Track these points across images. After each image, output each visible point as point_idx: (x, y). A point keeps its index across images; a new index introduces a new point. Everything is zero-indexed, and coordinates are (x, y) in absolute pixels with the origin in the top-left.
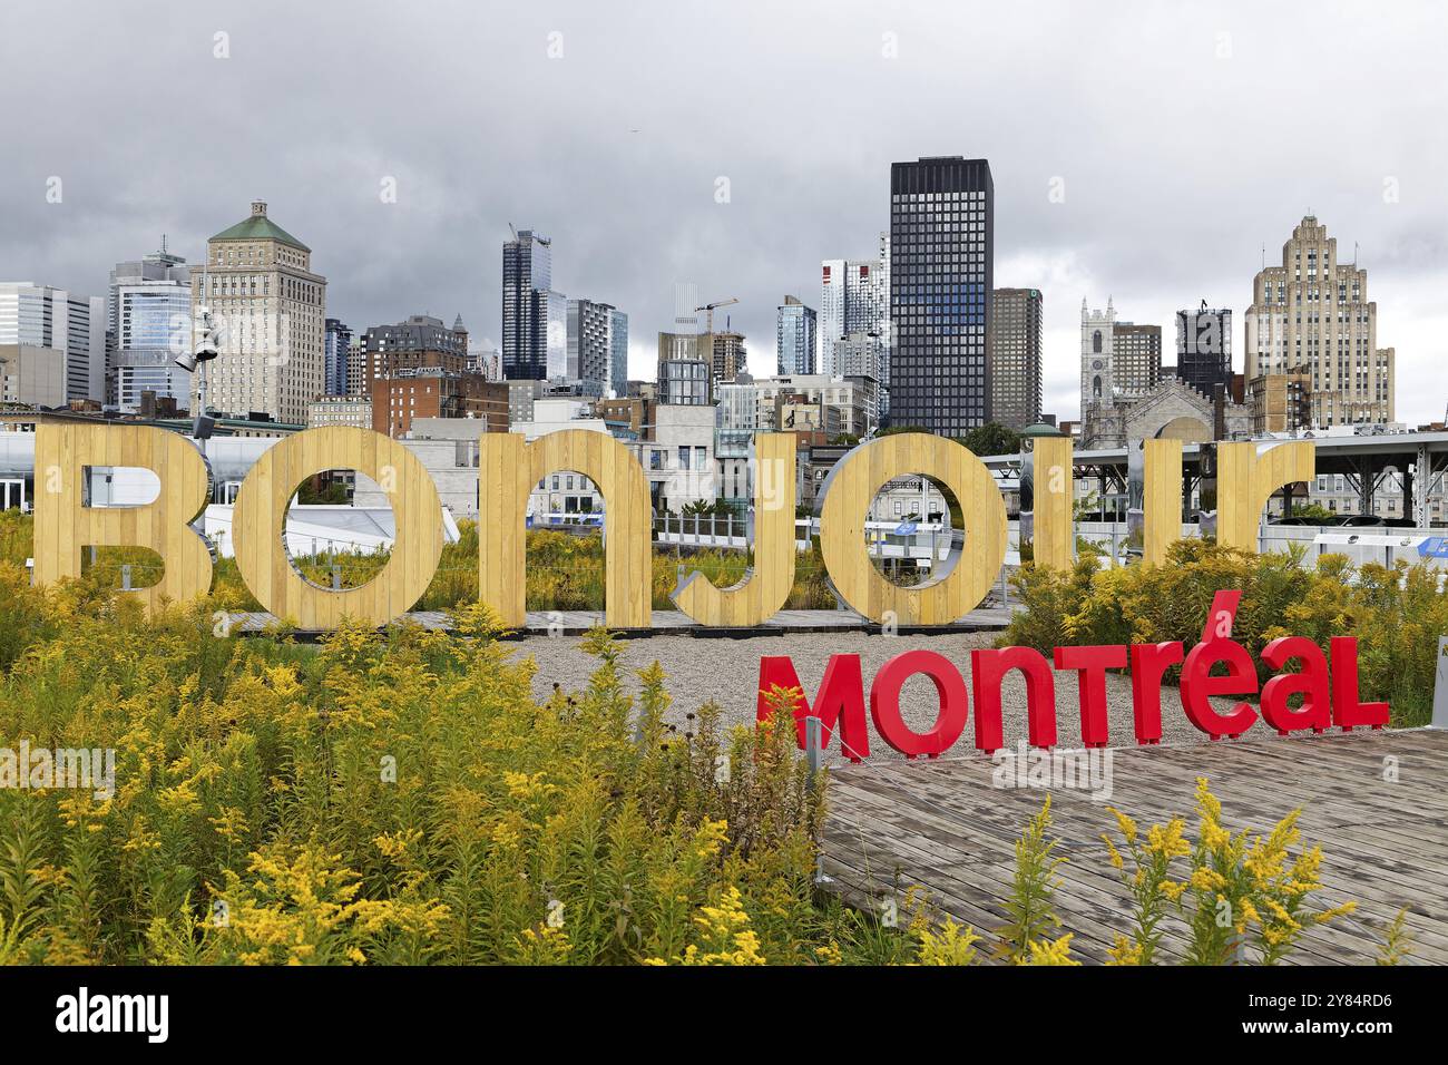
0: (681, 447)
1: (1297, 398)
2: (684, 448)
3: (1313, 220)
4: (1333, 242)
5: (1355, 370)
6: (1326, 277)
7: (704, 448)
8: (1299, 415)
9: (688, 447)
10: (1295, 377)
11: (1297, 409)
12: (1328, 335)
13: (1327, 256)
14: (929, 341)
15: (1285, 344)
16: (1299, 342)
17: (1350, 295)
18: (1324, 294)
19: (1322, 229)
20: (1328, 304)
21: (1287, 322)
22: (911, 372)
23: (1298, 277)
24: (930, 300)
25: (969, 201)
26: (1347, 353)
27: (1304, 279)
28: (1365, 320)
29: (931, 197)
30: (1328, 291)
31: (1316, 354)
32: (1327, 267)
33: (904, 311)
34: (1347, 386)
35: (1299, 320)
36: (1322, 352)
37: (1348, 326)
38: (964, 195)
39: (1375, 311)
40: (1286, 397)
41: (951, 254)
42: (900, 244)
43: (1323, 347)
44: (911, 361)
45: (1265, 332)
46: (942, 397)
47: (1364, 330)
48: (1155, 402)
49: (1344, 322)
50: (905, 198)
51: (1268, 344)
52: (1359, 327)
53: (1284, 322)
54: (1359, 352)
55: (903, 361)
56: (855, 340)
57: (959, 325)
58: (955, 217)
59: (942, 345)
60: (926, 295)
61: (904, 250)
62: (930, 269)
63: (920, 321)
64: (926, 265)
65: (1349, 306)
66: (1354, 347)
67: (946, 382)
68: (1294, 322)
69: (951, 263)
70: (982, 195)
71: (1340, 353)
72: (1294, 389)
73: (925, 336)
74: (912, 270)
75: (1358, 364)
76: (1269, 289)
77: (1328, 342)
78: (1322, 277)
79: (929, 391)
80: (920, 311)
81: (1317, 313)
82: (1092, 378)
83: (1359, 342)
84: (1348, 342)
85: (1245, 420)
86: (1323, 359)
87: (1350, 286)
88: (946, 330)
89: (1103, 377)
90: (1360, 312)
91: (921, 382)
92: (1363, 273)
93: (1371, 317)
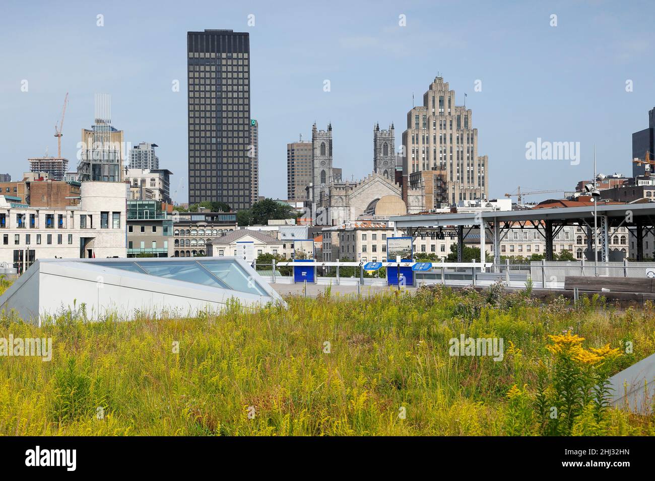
0: (102, 213)
1: (439, 185)
2: (104, 214)
3: (441, 79)
4: (452, 92)
5: (466, 169)
6: (450, 113)
7: (119, 213)
8: (441, 195)
9: (107, 213)
10: (437, 172)
11: (439, 191)
12: (451, 148)
13: (450, 101)
14: (214, 147)
15: (427, 152)
16: (435, 152)
17: (462, 124)
18: (448, 124)
19: (446, 85)
20: (451, 129)
21: (427, 139)
22: (203, 167)
23: (434, 113)
24: (214, 121)
25: (238, 59)
26: (462, 159)
27: (437, 114)
28: (471, 139)
29: (213, 55)
30: (451, 121)
31: (445, 159)
32: (450, 107)
33: (197, 128)
34: (462, 178)
35: (435, 139)
36: (448, 158)
37: (462, 143)
38: (235, 55)
39: (476, 134)
40: (433, 184)
41: (227, 92)
42: (194, 85)
43: (448, 155)
44: (203, 160)
45: (416, 145)
46: (222, 183)
47: (471, 145)
48: (367, 186)
49: (460, 140)
50: (196, 55)
51: (417, 152)
52: (468, 143)
53: (426, 140)
54: (468, 158)
55: (197, 160)
56: (143, 148)
57: (233, 137)
58: (230, 69)
59: (222, 150)
60: (211, 118)
61: (197, 88)
62: (214, 101)
63: (208, 134)
64: (211, 98)
65: (463, 131)
66: (466, 155)
67: (225, 173)
68: (432, 139)
69: (227, 98)
70: (246, 56)
71: (458, 159)
72: (437, 179)
73: (211, 144)
74: (203, 101)
75: (468, 165)
76: (417, 117)
77: (451, 152)
78: (447, 114)
79: (214, 180)
80: (208, 128)
81: (445, 135)
82: (320, 171)
83: (468, 152)
84: (462, 152)
85: (420, 197)
86: (449, 162)
87: (462, 120)
88: (225, 141)
89: (326, 170)
90: (468, 134)
91: (209, 173)
92: (469, 111)
93: (475, 137)
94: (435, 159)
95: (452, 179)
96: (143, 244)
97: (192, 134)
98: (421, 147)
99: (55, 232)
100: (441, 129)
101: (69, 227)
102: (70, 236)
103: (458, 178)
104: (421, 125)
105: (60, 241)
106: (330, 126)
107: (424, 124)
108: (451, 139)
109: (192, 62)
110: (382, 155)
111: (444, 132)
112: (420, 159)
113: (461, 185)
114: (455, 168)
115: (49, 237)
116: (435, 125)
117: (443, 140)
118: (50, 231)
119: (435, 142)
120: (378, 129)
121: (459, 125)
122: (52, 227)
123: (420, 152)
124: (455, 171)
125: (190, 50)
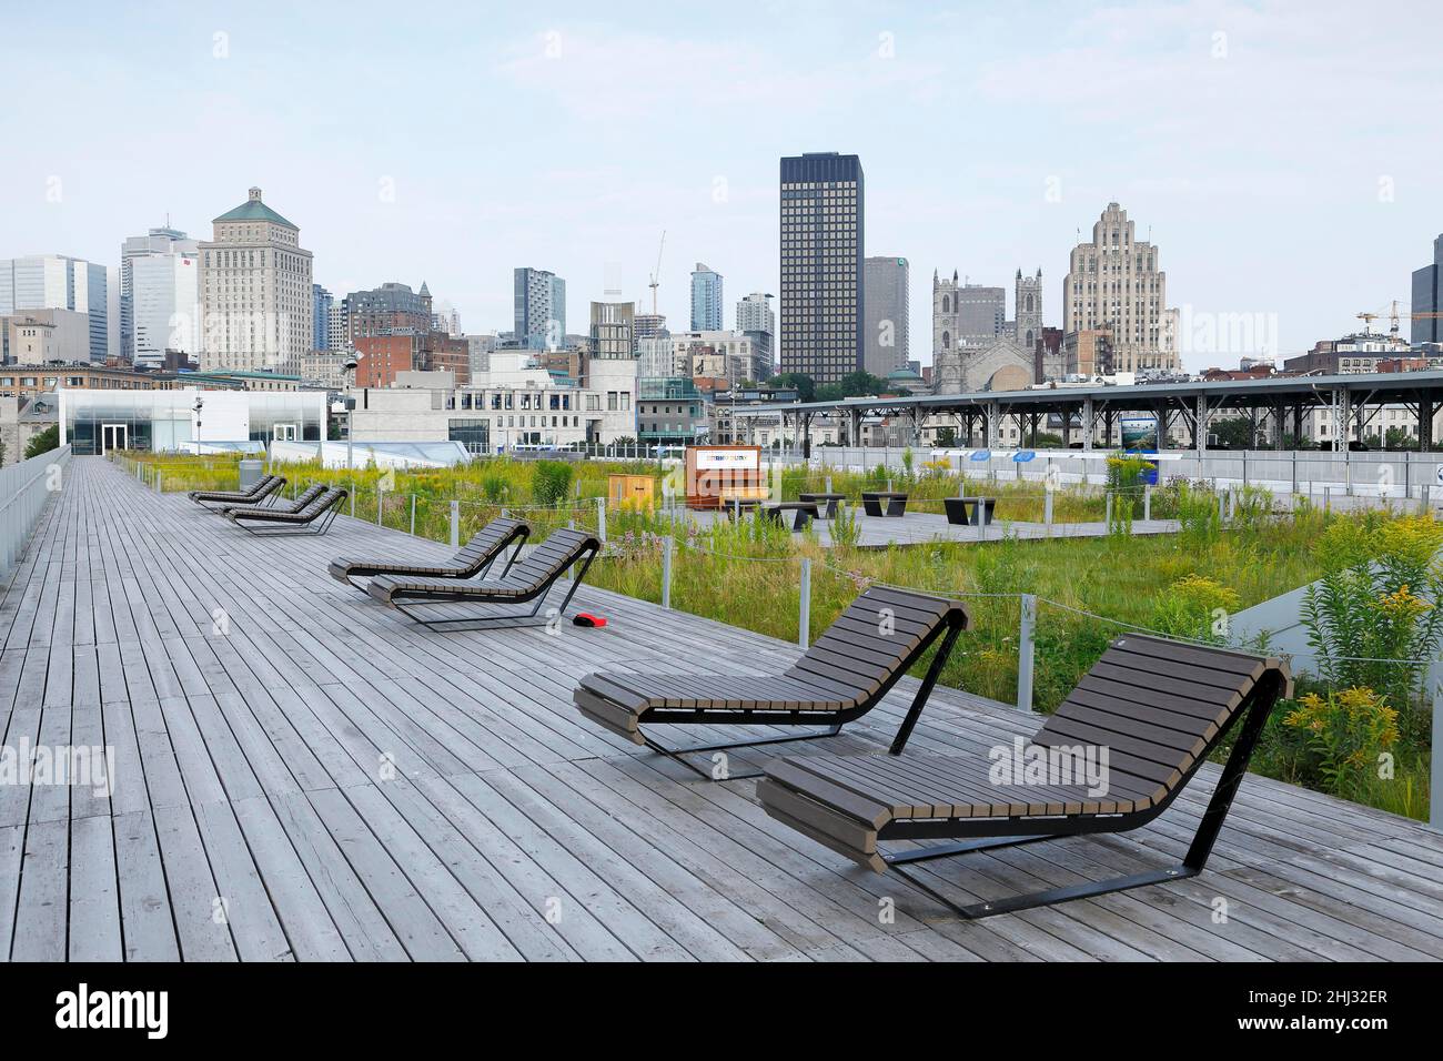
0: (610, 392)
1: (1103, 349)
2: (612, 394)
3: (1116, 206)
4: (1131, 223)
5: (1148, 326)
6: (1127, 252)
7: (628, 393)
8: (1104, 363)
9: (615, 393)
10: (1101, 332)
11: (1102, 358)
12: (1128, 298)
13: (1127, 235)
14: (812, 303)
15: (1095, 305)
16: (1105, 304)
17: (1145, 266)
18: (1124, 265)
19: (1123, 213)
20: (1128, 273)
21: (1095, 287)
22: (798, 328)
23: (1105, 252)
24: (812, 270)
25: (843, 189)
26: (1143, 313)
27: (1109, 253)
28: (1156, 286)
29: (812, 186)
30: (1128, 263)
31: (1119, 313)
32: (1127, 243)
33: (792, 278)
34: (1143, 339)
35: (1105, 287)
36: (1123, 312)
37: (1143, 291)
38: (840, 185)
39: (1164, 279)
40: (1094, 348)
41: (829, 231)
42: (788, 224)
43: (1124, 308)
44: (798, 320)
45: (1078, 296)
46: (822, 349)
47: (1155, 294)
48: (989, 353)
49: (1140, 287)
50: (791, 186)
51: (1081, 305)
52: (1152, 291)
53: (1093, 288)
54: (1152, 312)
55: (792, 320)
56: (754, 300)
57: (836, 290)
58: (833, 202)
59: (822, 307)
60: (809, 265)
61: (791, 228)
62: (812, 245)
63: (805, 286)
64: (809, 240)
65: (1144, 275)
66: (1148, 308)
67: (826, 336)
68: (1101, 287)
69: (829, 240)
70: (854, 184)
71: (1137, 313)
72: (1101, 342)
73: (809, 299)
74: (798, 245)
75: (1152, 322)
76: (1082, 261)
77: (1128, 304)
78: (1123, 252)
79: (812, 345)
80: (805, 278)
81: (1119, 281)
82: (942, 333)
83: (1152, 304)
84: (1143, 304)
85: (1059, 367)
86: (1124, 317)
87: (1145, 259)
88: (826, 294)
89: (950, 332)
90: (1152, 280)
91: (805, 336)
92: (1155, 248)
93: (1161, 284)
94: (1105, 313)
95: (1127, 339)
96: (667, 427)
97: (785, 287)
98: (1086, 297)
99: (560, 414)
100: (1114, 273)
101: (574, 407)
102: (576, 420)
103: (1137, 340)
104: (1087, 269)
105: (565, 423)
106: (956, 273)
107: (1091, 269)
108: (1128, 286)
109: (786, 196)
110: (1025, 310)
111: (1118, 277)
112: (1085, 314)
113: (1141, 348)
114: (1133, 325)
115: (555, 419)
116: (1105, 268)
117: (1117, 287)
118: (555, 413)
119: (1105, 292)
120: (1019, 276)
121: (1140, 268)
122: (558, 408)
123: (1085, 304)
124: (1132, 330)
125: (783, 180)
